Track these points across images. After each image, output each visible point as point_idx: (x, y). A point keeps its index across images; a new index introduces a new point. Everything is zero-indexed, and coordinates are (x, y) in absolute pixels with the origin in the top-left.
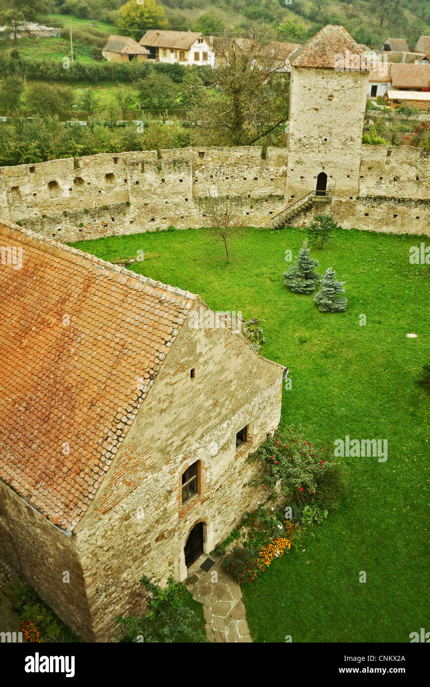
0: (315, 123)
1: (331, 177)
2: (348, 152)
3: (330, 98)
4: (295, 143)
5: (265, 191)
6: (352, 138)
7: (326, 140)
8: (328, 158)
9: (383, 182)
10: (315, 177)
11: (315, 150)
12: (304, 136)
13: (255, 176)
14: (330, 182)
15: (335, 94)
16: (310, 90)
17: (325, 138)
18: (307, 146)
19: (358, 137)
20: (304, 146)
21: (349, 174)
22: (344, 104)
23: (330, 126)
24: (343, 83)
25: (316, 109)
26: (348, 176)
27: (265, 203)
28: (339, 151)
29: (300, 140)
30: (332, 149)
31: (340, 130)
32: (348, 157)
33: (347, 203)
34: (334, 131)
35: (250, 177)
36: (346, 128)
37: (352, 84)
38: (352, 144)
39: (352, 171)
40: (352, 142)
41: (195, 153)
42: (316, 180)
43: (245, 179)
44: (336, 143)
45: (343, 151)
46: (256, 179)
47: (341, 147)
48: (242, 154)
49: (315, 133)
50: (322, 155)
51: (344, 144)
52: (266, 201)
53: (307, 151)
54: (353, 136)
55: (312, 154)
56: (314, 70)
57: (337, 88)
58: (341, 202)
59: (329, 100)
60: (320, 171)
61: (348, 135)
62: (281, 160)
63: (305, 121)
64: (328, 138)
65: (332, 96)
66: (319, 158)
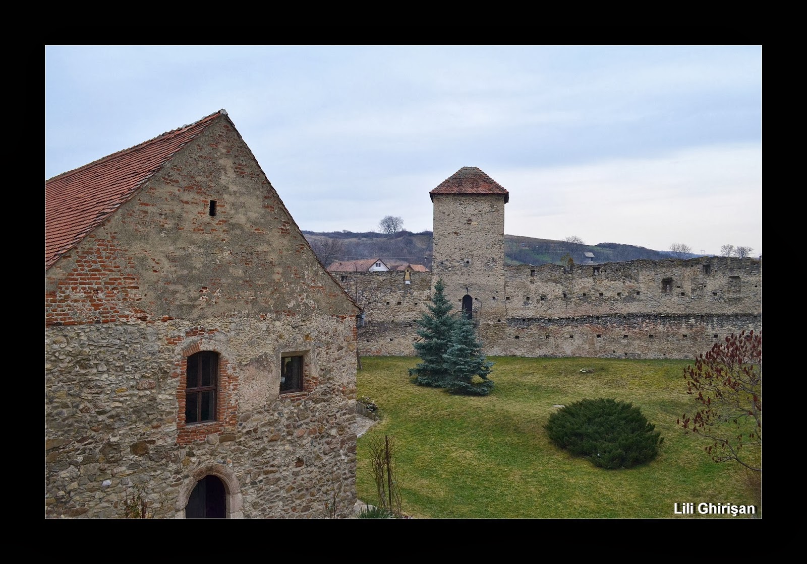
0: (456, 246)
1: (476, 299)
2: (491, 273)
3: (469, 222)
4: (438, 267)
5: (409, 316)
6: (493, 259)
7: (468, 262)
8: (472, 280)
9: (530, 302)
10: (460, 300)
11: (457, 272)
12: (446, 259)
13: (398, 300)
14: (475, 305)
15: (473, 218)
16: (449, 215)
17: (467, 260)
18: (450, 269)
19: (500, 258)
20: (447, 269)
21: (495, 295)
22: (483, 227)
23: (471, 248)
24: (480, 208)
25: (455, 233)
26: (494, 298)
27: (409, 329)
28: (481, 272)
29: (442, 263)
30: (474, 270)
31: (481, 252)
32: (492, 279)
33: (495, 325)
34: (475, 253)
35: (393, 302)
36: (486, 250)
37: (488, 209)
38: (494, 265)
39: (497, 292)
40: (494, 263)
41: (338, 276)
42: (461, 303)
43: (388, 303)
44: (478, 265)
45: (487, 273)
46: (399, 303)
47: (483, 268)
48: (384, 278)
49: (457, 256)
50: (466, 277)
51: (487, 265)
52: (410, 325)
53: (450, 274)
54: (495, 257)
55: (455, 277)
56: (452, 197)
57: (475, 213)
58: (488, 325)
59: (468, 224)
60: (464, 293)
61: (489, 256)
62: (424, 284)
63: (446, 245)
64: (470, 260)
65: (470, 220)
66: (463, 280)
